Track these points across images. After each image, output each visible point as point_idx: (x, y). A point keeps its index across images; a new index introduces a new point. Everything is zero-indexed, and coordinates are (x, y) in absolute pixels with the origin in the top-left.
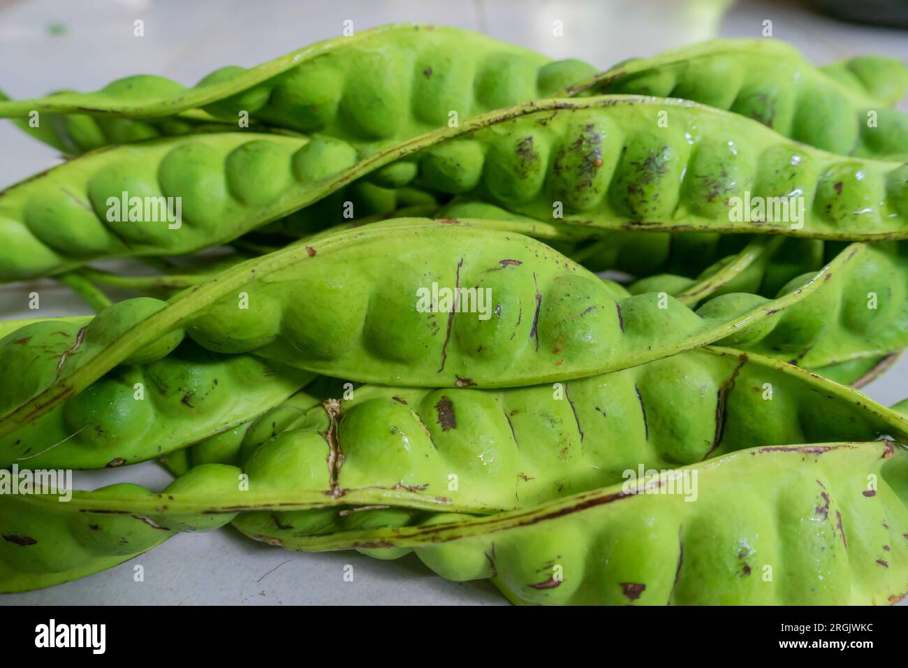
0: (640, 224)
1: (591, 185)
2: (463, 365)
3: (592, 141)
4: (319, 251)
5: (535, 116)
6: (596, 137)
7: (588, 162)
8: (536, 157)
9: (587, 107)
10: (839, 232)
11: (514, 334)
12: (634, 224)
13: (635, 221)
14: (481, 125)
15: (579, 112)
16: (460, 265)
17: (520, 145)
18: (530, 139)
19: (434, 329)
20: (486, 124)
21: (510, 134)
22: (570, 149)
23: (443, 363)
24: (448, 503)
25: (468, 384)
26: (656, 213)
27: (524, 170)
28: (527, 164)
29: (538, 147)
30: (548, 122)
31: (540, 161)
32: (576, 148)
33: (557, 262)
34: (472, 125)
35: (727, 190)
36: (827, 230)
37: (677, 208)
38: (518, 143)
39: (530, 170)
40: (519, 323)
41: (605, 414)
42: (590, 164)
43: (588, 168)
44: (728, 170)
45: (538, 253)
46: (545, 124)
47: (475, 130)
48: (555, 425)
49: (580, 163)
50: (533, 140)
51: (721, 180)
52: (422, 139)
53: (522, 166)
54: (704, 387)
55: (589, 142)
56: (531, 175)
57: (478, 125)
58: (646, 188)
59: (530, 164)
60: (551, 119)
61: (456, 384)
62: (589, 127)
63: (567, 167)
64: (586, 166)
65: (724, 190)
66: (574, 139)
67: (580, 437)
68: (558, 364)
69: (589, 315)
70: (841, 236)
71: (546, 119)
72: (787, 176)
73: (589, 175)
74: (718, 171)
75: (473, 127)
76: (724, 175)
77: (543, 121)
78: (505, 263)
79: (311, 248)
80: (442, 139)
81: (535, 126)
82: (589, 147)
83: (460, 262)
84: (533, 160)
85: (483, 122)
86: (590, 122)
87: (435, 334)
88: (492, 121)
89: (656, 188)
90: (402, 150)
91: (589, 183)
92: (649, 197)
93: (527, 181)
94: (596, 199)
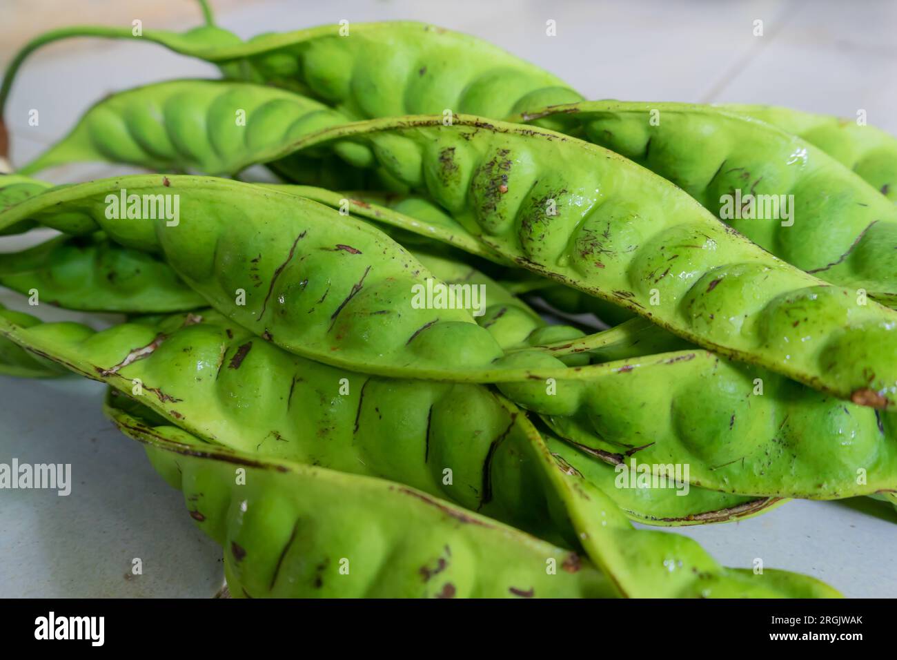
0: (530, 262)
1: (495, 209)
2: (273, 321)
3: (503, 166)
4: (172, 183)
5: (458, 129)
6: (509, 163)
7: (494, 186)
8: (456, 168)
9: (506, 132)
10: (690, 331)
11: (313, 310)
12: (525, 260)
13: (526, 258)
14: (407, 125)
15: (498, 135)
16: (301, 236)
17: (443, 152)
18: (453, 149)
19: (257, 282)
20: (411, 124)
21: (436, 140)
22: (484, 169)
23: (262, 315)
24: (180, 419)
25: (269, 338)
26: (541, 254)
27: (444, 178)
28: (447, 173)
29: (459, 159)
30: (471, 137)
31: (460, 173)
32: (489, 168)
33: (406, 266)
34: (400, 122)
35: (602, 251)
36: (680, 325)
37: (561, 256)
38: (442, 150)
39: (451, 180)
40: (321, 302)
41: (380, 417)
42: (496, 189)
43: (493, 191)
44: (612, 230)
45: (386, 252)
46: (467, 139)
47: (401, 127)
48: (324, 405)
49: (488, 184)
50: (455, 151)
51: (600, 239)
52: (358, 125)
53: (443, 173)
54: (479, 432)
55: (499, 166)
56: (452, 184)
57: (404, 124)
58: (534, 227)
59: (450, 174)
60: (473, 135)
61: (262, 335)
62: (505, 152)
63: (478, 185)
64: (492, 189)
65: (599, 250)
66: (488, 160)
67: (354, 427)
68: (334, 349)
69: (378, 317)
70: (689, 337)
71: (469, 134)
72: (668, 255)
73: (493, 198)
74: (602, 228)
75: (399, 124)
76: (606, 235)
77: (466, 136)
78: (340, 247)
79: (167, 179)
80: (373, 129)
81: (459, 138)
82: (498, 171)
83: (303, 233)
84: (453, 171)
85: (409, 122)
86: (506, 147)
87: (257, 286)
88: (416, 123)
89: (543, 228)
90: (341, 130)
91: (493, 206)
92: (536, 236)
93: (448, 189)
94: (503, 226)
